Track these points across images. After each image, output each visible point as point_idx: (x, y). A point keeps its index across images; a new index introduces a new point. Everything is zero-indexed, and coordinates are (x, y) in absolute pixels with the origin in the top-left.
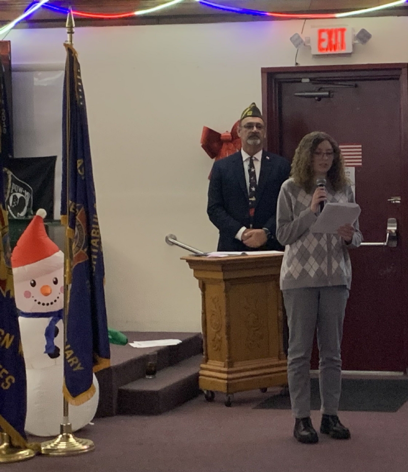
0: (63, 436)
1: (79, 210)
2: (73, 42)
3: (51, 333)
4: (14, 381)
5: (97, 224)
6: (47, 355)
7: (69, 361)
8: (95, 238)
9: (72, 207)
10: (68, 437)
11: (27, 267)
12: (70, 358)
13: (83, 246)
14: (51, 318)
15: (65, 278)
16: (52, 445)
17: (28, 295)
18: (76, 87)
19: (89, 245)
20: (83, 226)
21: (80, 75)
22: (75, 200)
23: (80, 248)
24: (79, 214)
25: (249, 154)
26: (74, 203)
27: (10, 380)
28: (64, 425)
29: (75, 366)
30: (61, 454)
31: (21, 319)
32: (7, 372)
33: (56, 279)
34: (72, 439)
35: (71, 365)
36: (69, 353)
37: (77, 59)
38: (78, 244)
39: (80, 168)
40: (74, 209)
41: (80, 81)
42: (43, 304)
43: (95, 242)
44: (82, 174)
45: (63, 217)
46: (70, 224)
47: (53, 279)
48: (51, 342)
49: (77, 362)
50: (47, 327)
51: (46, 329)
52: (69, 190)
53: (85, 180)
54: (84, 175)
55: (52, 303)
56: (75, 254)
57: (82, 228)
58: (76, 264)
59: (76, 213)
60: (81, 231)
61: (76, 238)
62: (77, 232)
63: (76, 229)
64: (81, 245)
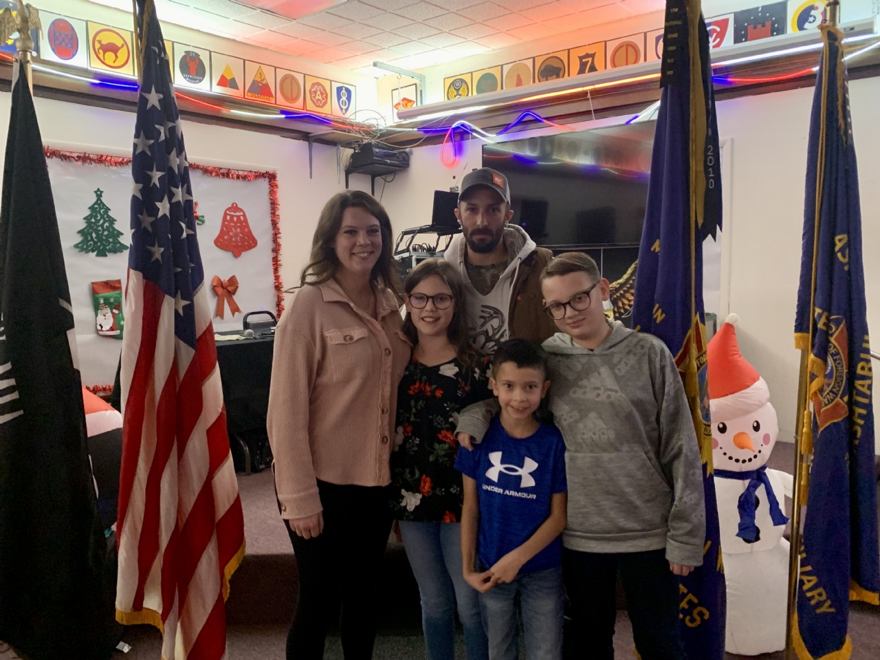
1: (837, 327)
3: (747, 505)
4: (707, 616)
5: (867, 351)
6: (741, 539)
7: (809, 595)
8: (864, 378)
9: (823, 320)
11: (714, 402)
12: (810, 590)
13: (841, 392)
14: (747, 482)
19: (851, 389)
20: (843, 356)
22: (828, 308)
23: (836, 395)
24: (835, 336)
26: (826, 314)
27: (700, 614)
29: (820, 604)
32: (695, 601)
33: (757, 422)
35: (813, 602)
36: (809, 581)
38: (833, 387)
39: (842, 250)
40: (827, 325)
42: (737, 461)
43: (863, 386)
44: (845, 260)
45: (800, 337)
46: (815, 351)
47: (751, 423)
48: (748, 519)
49: (824, 597)
50: (742, 495)
51: (740, 497)
52: (815, 290)
53: (849, 272)
54: (849, 263)
55: (750, 460)
56: (826, 405)
57: (841, 360)
58: (828, 424)
59: (830, 332)
60: (839, 364)
61: (829, 376)
62: (832, 367)
63: (829, 360)
64: (838, 389)
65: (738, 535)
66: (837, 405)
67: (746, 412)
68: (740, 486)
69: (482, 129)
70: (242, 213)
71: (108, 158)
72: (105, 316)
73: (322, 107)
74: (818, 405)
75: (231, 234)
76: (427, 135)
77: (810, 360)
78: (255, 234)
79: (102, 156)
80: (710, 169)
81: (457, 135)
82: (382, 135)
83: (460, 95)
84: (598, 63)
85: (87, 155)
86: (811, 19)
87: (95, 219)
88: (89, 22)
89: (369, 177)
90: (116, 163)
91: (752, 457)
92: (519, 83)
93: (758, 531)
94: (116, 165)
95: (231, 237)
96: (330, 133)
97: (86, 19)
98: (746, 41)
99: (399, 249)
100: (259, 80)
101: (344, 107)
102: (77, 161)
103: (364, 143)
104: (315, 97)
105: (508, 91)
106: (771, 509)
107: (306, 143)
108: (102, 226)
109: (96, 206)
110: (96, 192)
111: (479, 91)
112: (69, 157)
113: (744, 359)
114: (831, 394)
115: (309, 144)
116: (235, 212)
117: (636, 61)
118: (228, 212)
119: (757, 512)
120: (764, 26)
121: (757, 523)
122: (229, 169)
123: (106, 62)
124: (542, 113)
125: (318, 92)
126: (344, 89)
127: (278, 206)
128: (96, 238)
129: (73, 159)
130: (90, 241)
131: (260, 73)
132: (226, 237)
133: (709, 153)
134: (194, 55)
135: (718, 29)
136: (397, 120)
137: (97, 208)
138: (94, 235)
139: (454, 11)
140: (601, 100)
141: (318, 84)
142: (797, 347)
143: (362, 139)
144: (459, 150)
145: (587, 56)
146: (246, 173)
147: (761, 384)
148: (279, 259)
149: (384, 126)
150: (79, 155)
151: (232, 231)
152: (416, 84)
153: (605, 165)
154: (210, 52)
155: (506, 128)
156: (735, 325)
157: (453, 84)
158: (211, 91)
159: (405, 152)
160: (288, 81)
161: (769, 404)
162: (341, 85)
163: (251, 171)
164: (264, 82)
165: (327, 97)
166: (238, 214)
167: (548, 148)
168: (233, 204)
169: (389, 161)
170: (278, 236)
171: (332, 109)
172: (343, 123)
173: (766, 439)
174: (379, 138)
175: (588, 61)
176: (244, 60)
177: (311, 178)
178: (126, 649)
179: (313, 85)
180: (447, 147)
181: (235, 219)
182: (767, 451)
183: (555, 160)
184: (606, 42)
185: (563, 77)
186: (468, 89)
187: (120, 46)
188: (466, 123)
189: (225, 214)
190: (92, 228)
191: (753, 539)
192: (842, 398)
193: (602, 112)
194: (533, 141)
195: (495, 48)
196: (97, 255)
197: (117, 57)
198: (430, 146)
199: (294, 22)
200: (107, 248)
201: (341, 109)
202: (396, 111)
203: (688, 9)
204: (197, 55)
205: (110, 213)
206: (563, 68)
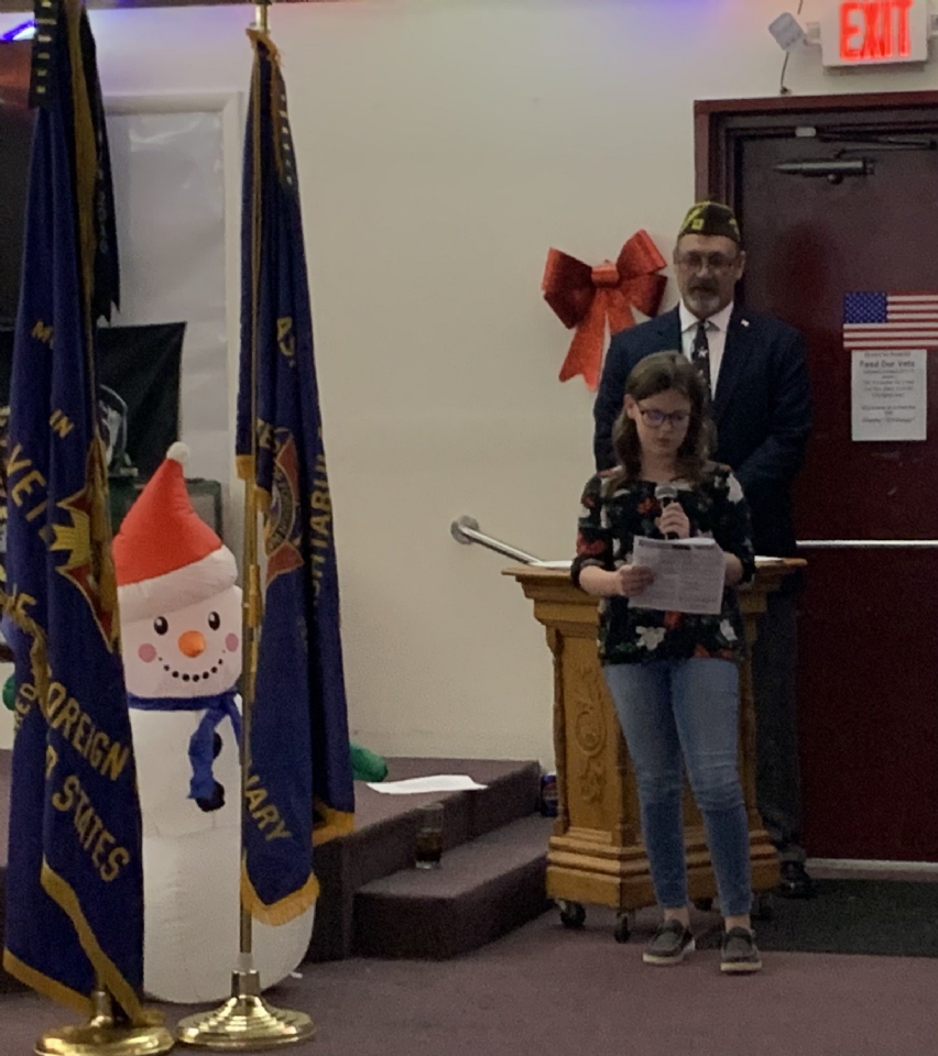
0: (239, 1001)
1: (283, 442)
2: (269, 27)
3: (203, 749)
4: (126, 861)
5: (323, 477)
6: (194, 801)
7: (257, 815)
8: (322, 513)
9: (266, 435)
10: (251, 1004)
11: (147, 584)
12: (258, 809)
13: (290, 531)
14: (203, 713)
15: (245, 612)
16: (213, 1022)
17: (147, 653)
18: (276, 139)
19: (305, 530)
20: (292, 484)
21: (285, 109)
22: (270, 418)
23: (284, 537)
24: (280, 454)
25: (695, 313)
26: (268, 427)
27: (119, 859)
28: (242, 974)
29: (271, 827)
30: (234, 1045)
31: (135, 714)
32: (112, 840)
33: (216, 615)
34: (260, 1011)
35: (261, 826)
36: (256, 797)
37: (278, 70)
38: (280, 526)
39: (286, 339)
40: (271, 442)
41: (285, 123)
43: (318, 524)
44: (289, 353)
45: (242, 461)
46: (258, 479)
47: (207, 617)
48: (203, 771)
49: (276, 817)
50: (194, 735)
51: (192, 738)
52: (257, 394)
53: (295, 369)
54: (295, 357)
55: (206, 675)
56: (271, 551)
58: (274, 576)
59: (275, 451)
60: (286, 494)
61: (275, 510)
63: (274, 490)
64: (286, 528)
65: (191, 797)
66: (284, 551)
77: (253, 493)
80: (102, 226)
114: (277, 535)
133: (100, 204)
156: (180, 461)
161: (235, 587)
173: (230, 639)
192: (291, 540)
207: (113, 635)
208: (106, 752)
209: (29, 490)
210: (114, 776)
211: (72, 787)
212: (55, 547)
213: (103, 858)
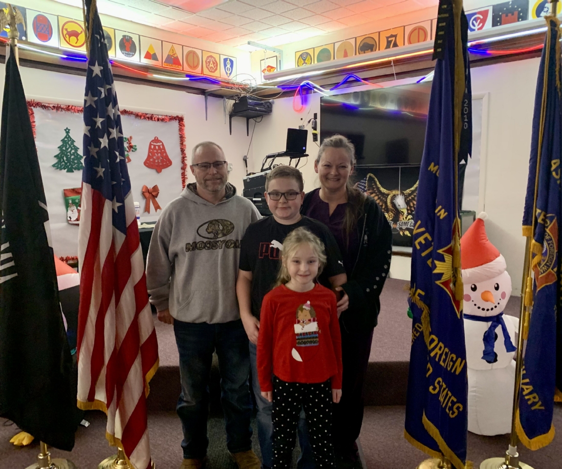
1: (551, 222)
3: (489, 338)
4: (461, 410)
7: (527, 397)
9: (542, 217)
11: (469, 271)
12: (527, 395)
13: (552, 265)
14: (490, 323)
19: (559, 264)
20: (554, 242)
22: (545, 209)
23: (549, 267)
24: (549, 227)
26: (543, 213)
27: (458, 408)
28: (511, 456)
29: (534, 404)
32: (455, 400)
33: (497, 284)
35: (529, 403)
36: (527, 389)
38: (547, 262)
39: (556, 170)
40: (543, 220)
42: (483, 309)
44: (557, 177)
45: (526, 228)
46: (536, 238)
47: (494, 285)
48: (489, 348)
49: (537, 400)
50: (486, 332)
51: (485, 333)
52: (537, 196)
53: (560, 185)
54: (560, 178)
55: (492, 309)
56: (542, 274)
57: (553, 244)
58: (543, 286)
59: (546, 225)
60: (551, 246)
61: (545, 254)
62: (547, 248)
63: (545, 244)
64: (550, 263)
65: (482, 358)
66: (550, 273)
67: (490, 277)
68: (485, 326)
69: (321, 86)
70: (161, 144)
71: (73, 108)
72: (72, 211)
73: (214, 72)
74: (537, 274)
75: (154, 157)
76: (284, 91)
77: (532, 244)
78: (170, 157)
79: (69, 106)
80: (465, 116)
81: (303, 90)
82: (254, 91)
83: (306, 63)
84: (399, 41)
85: (59, 105)
86: (545, 10)
87: (66, 148)
88: (59, 17)
89: (245, 119)
90: (78, 111)
91: (494, 307)
92: (346, 55)
93: (496, 355)
94: (78, 112)
95: (154, 160)
96: (218, 90)
97: (57, 14)
98: (500, 25)
99: (264, 168)
100: (172, 54)
101: (229, 72)
102: (52, 109)
103: (242, 96)
104: (209, 65)
105: (338, 61)
106: (505, 341)
107: (204, 96)
108: (70, 152)
109: (66, 139)
110: (65, 130)
111: (319, 61)
112: (48, 107)
113: (489, 243)
114: (545, 266)
115: (205, 97)
116: (156, 143)
117: (425, 40)
118: (152, 143)
119: (496, 343)
120: (513, 14)
121: (495, 350)
122: (152, 115)
123: (71, 43)
124: (361, 75)
125: (211, 62)
126: (228, 60)
127: (185, 139)
128: (66, 160)
129: (50, 108)
130: (63, 162)
131: (173, 50)
132: (151, 160)
133: (465, 105)
134: (128, 38)
135: (481, 17)
136: (264, 80)
137: (66, 140)
138: (65, 158)
139: (302, 6)
140: (401, 67)
141: (211, 56)
142: (524, 235)
143: (240, 93)
144: (305, 101)
145: (392, 36)
146: (163, 117)
147: (501, 259)
148: (186, 174)
149: (255, 84)
150: (55, 105)
151: (155, 156)
152: (276, 56)
153: (404, 110)
154: (139, 36)
155: (336, 86)
156: (484, 220)
157: (301, 56)
158: (140, 62)
159: (269, 102)
160: (191, 55)
161: (506, 272)
162: (227, 57)
163: (167, 116)
164: (175, 56)
165: (217, 66)
166: (159, 144)
167: (366, 99)
168: (155, 138)
169: (258, 108)
170: (185, 159)
171: (220, 73)
172: (228, 83)
173: (503, 295)
174: (252, 92)
175: (392, 41)
176: (162, 41)
177: (206, 120)
178: (87, 424)
179: (208, 57)
180: (297, 98)
181: (157, 147)
182: (504, 303)
183: (371, 107)
184: (404, 26)
185: (375, 51)
186: (311, 59)
187: (80, 32)
188: (310, 82)
189: (150, 145)
190: (64, 154)
191: (493, 361)
192: (552, 269)
193: (401, 75)
194: (356, 94)
195: (329, 31)
196: (67, 171)
197: (78, 40)
198: (286, 98)
199: (195, 15)
200: (74, 167)
201: (227, 73)
202: (263, 74)
203: (454, 5)
204: (131, 38)
205: (75, 144)
206: (375, 44)
207: (460, 310)
208: (454, 362)
209: (423, 242)
210: (457, 373)
211: (439, 383)
212: (435, 271)
213: (451, 409)
